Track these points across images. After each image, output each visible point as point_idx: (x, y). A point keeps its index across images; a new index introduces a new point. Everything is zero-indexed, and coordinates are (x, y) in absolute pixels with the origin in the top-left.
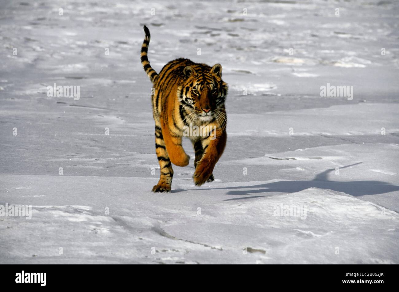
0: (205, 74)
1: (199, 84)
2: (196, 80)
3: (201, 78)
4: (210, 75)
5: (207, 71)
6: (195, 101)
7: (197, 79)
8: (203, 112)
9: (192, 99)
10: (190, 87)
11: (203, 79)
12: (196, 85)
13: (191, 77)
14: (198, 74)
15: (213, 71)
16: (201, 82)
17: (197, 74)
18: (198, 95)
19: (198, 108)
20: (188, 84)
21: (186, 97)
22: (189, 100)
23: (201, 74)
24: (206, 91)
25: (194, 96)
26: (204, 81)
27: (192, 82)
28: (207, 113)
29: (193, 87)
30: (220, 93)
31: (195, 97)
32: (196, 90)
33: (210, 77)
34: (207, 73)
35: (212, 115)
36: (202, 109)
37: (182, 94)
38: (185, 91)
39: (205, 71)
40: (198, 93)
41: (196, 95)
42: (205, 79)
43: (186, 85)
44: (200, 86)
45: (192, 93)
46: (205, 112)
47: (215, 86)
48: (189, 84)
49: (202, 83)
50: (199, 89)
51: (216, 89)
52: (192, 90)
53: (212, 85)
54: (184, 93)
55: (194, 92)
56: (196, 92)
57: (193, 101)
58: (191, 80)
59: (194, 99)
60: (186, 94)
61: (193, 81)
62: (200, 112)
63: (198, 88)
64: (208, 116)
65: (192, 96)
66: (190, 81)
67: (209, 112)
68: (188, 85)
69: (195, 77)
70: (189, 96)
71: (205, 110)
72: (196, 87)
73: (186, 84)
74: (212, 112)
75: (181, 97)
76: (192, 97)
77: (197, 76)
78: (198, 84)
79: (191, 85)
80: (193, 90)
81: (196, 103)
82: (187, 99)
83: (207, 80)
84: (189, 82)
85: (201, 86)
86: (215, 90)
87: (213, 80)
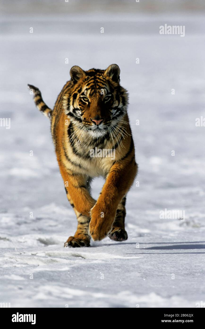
0: (98, 76)
1: (89, 89)
2: (85, 84)
3: (92, 81)
4: (104, 78)
5: (101, 74)
6: (83, 112)
7: (87, 83)
8: (93, 124)
9: (80, 109)
10: (78, 93)
11: (94, 82)
12: (85, 90)
13: (80, 81)
14: (89, 77)
15: (107, 74)
16: (91, 86)
17: (87, 77)
18: (87, 103)
19: (86, 119)
20: (75, 90)
21: (73, 108)
22: (77, 112)
23: (93, 77)
24: (97, 97)
25: (82, 105)
26: (95, 85)
27: (80, 87)
28: (98, 125)
29: (81, 93)
30: (117, 102)
31: (84, 106)
32: (85, 96)
33: (103, 81)
34: (100, 76)
35: (105, 129)
36: (91, 120)
37: (69, 104)
38: (72, 99)
39: (98, 74)
40: (88, 101)
41: (85, 104)
42: (96, 82)
43: (74, 92)
44: (89, 91)
45: (81, 101)
46: (95, 124)
47: (109, 91)
48: (77, 90)
49: (92, 88)
50: (88, 95)
51: (110, 95)
52: (80, 97)
53: (106, 90)
54: (71, 103)
55: (82, 99)
56: (85, 99)
57: (82, 111)
58: (79, 85)
59: (82, 108)
60: (73, 104)
61: (82, 86)
62: (89, 124)
63: (87, 93)
64: (100, 129)
65: (80, 105)
66: (79, 87)
67: (100, 123)
68: (76, 92)
69: (84, 80)
70: (77, 105)
71: (95, 121)
72: (85, 93)
73: (74, 90)
74: (104, 125)
75: (68, 108)
76: (80, 107)
77: (87, 79)
78: (87, 89)
79: (80, 91)
80: (82, 96)
81: (84, 113)
82: (75, 110)
83: (99, 84)
84: (77, 88)
85: (91, 91)
86: (109, 97)
87: (107, 85)
